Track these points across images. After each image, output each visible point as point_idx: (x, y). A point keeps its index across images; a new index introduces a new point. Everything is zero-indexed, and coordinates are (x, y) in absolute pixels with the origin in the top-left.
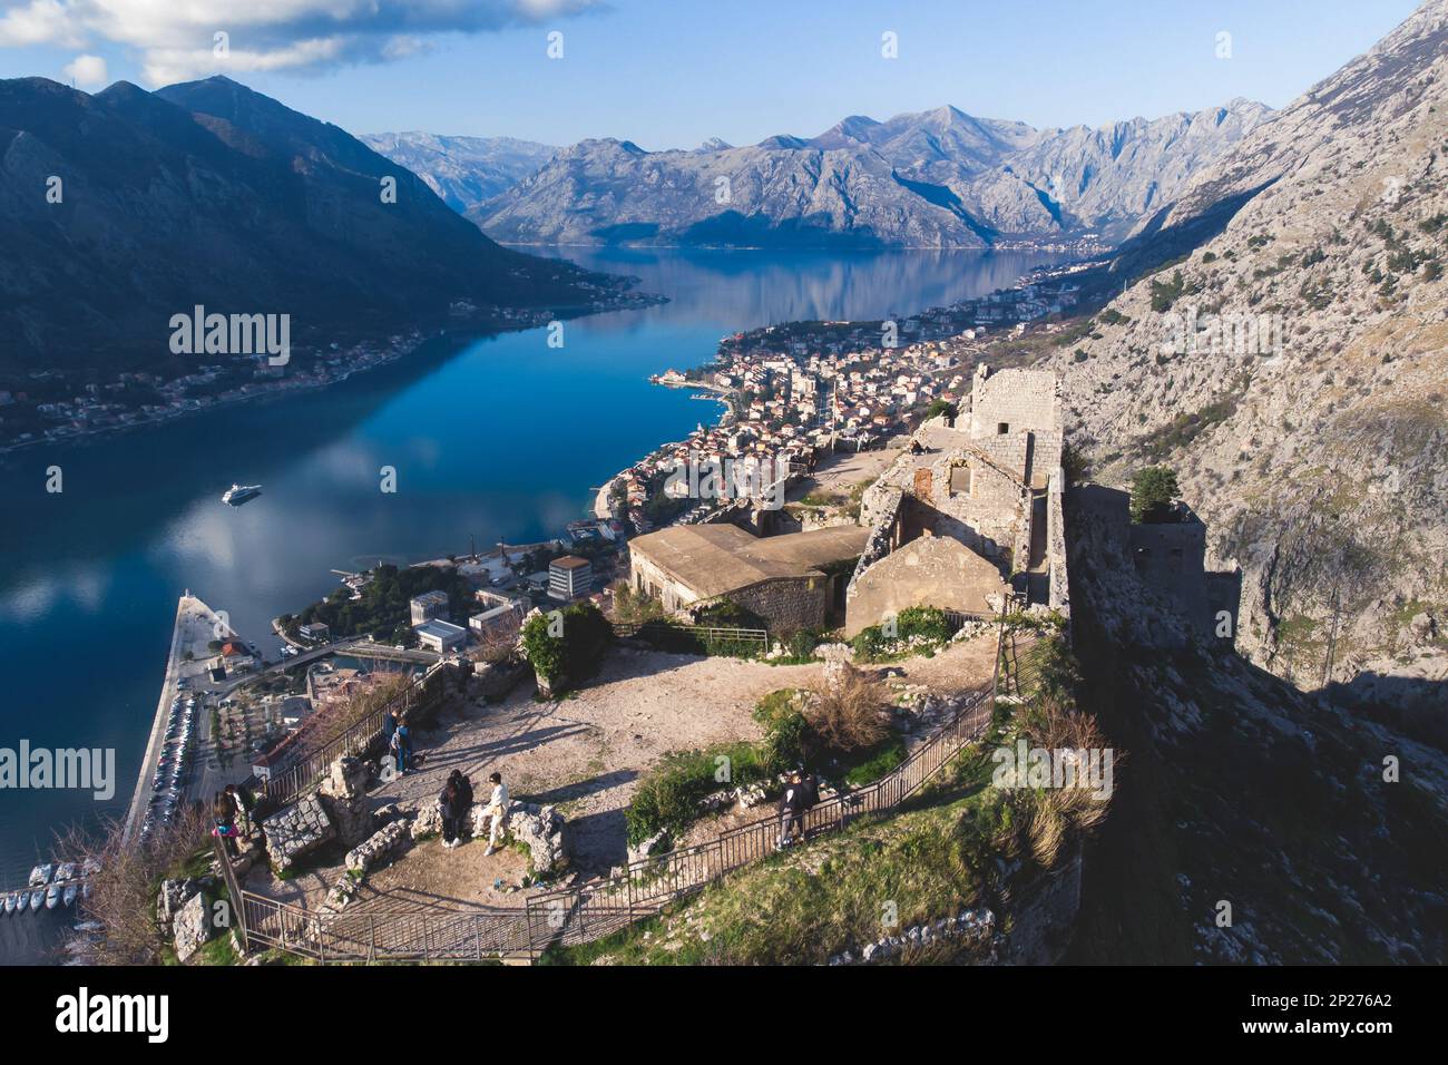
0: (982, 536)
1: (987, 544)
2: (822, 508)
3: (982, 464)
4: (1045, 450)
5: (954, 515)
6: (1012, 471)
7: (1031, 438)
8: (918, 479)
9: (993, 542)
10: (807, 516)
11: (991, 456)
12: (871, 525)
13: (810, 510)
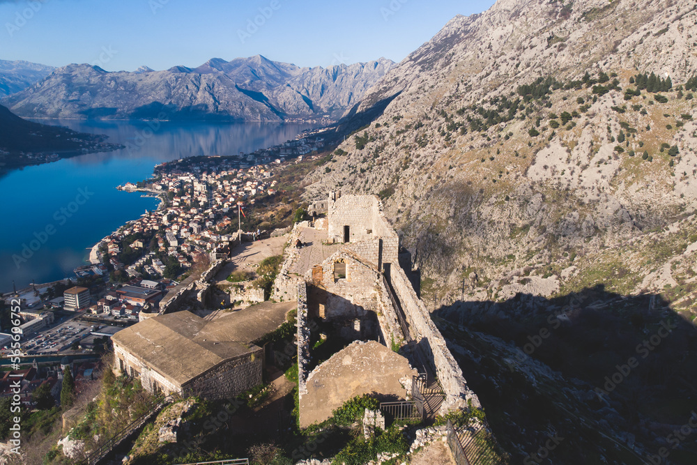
0: (355, 305)
1: (358, 310)
2: (241, 283)
3: (353, 260)
4: (388, 249)
5: (338, 293)
6: (371, 263)
7: (381, 241)
8: (314, 273)
9: (361, 308)
10: (233, 290)
11: (358, 255)
12: (281, 301)
13: (234, 285)
